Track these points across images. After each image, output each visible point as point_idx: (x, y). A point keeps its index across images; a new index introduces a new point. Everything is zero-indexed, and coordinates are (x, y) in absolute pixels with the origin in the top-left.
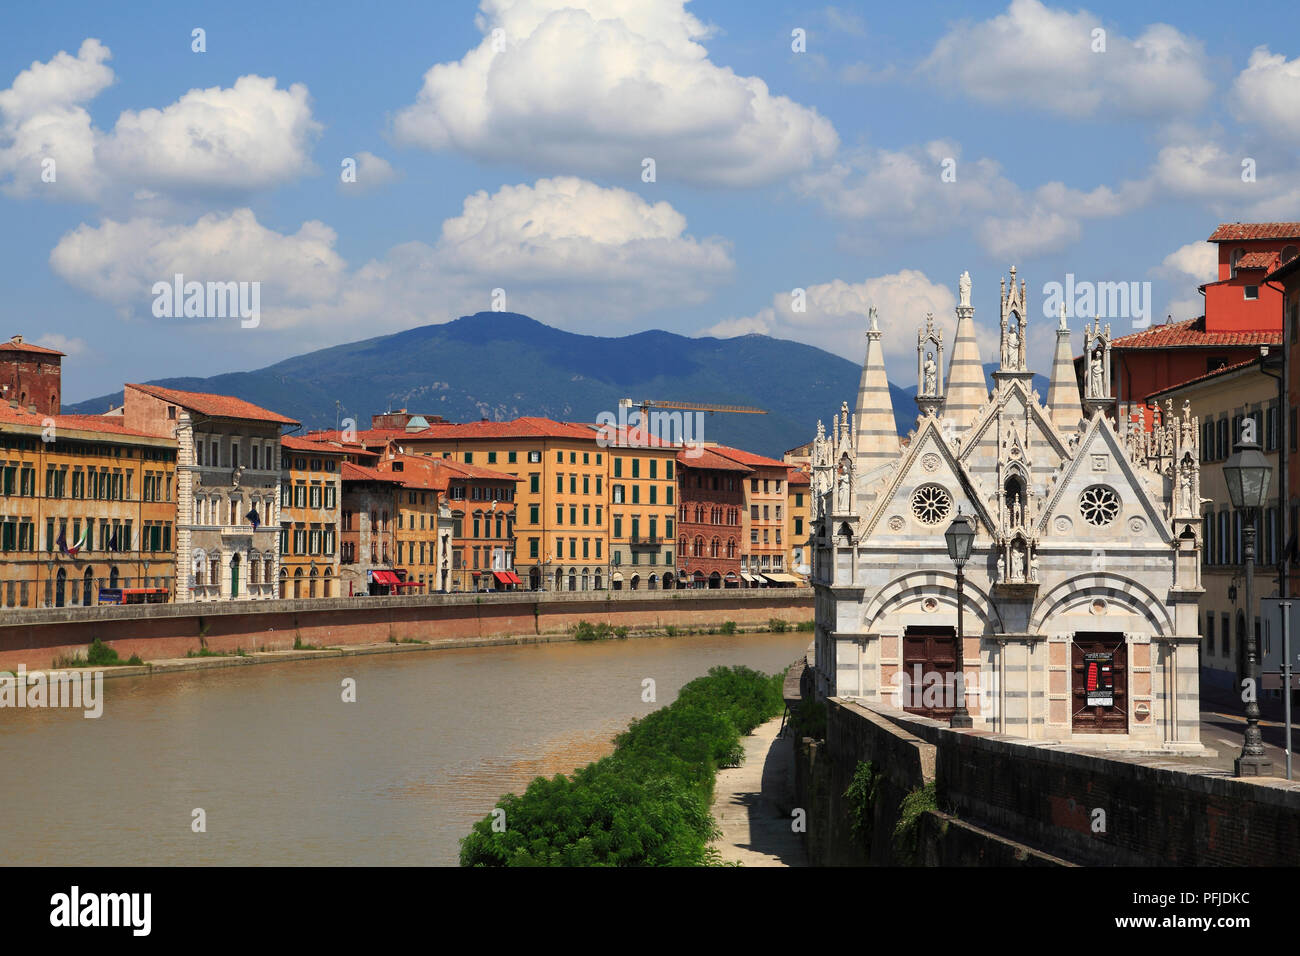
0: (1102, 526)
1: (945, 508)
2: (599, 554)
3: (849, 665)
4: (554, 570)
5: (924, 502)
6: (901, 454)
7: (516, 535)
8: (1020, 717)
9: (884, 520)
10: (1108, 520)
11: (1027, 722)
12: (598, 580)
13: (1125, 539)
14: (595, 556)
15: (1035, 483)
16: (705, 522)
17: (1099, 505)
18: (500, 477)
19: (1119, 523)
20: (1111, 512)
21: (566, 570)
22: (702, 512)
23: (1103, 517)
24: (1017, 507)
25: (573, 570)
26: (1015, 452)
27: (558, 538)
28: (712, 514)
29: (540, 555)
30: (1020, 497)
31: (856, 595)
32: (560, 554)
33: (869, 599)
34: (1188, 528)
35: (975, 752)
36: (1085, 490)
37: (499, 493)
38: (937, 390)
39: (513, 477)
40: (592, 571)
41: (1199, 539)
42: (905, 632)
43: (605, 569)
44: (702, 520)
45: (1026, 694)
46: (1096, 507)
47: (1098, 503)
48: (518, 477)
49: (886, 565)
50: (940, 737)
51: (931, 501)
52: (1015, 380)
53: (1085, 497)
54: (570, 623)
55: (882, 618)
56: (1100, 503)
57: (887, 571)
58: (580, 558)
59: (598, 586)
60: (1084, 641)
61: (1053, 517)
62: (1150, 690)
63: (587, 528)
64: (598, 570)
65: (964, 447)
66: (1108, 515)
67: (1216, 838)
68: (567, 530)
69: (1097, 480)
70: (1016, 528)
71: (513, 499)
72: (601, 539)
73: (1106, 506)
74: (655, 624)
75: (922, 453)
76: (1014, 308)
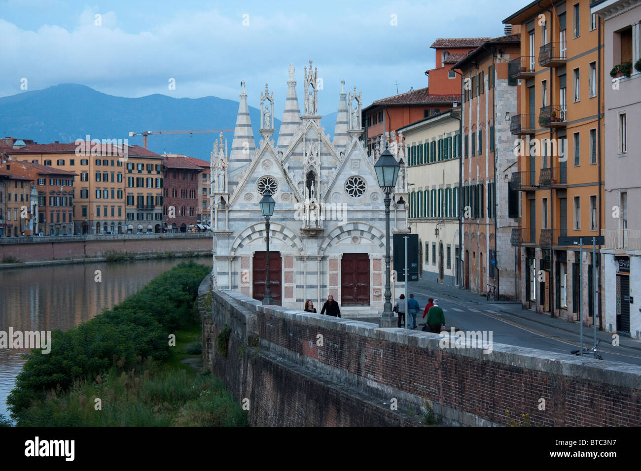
0: (357, 198)
1: (275, 189)
2: (120, 215)
3: (224, 273)
4: (95, 223)
5: (264, 185)
6: (250, 161)
7: (74, 204)
8: (315, 298)
9: (242, 196)
10: (360, 195)
11: (318, 301)
12: (120, 228)
13: (369, 205)
14: (118, 215)
15: (322, 175)
16: (178, 197)
17: (356, 187)
18: (66, 173)
19: (366, 196)
20: (362, 190)
21: (102, 224)
22: (176, 192)
23: (358, 193)
24: (312, 188)
25: (106, 223)
26: (312, 158)
27: (97, 206)
28: (182, 193)
29: (88, 215)
30: (314, 183)
31: (228, 235)
32: (98, 215)
33: (235, 237)
34: (401, 198)
35: (271, 318)
36: (348, 179)
37: (65, 182)
38: (270, 125)
39: (72, 173)
40: (116, 223)
41: (407, 204)
42: (254, 255)
43: (123, 222)
44: (176, 196)
45: (317, 286)
46: (354, 188)
47: (355, 185)
48: (76, 173)
49: (243, 219)
50: (257, 310)
51: (268, 185)
52: (312, 120)
53: (349, 183)
54: (104, 252)
55: (242, 248)
56: (356, 186)
57: (245, 222)
58: (109, 218)
59: (120, 231)
60: (348, 259)
61: (332, 193)
62: (381, 283)
63: (113, 200)
64: (120, 223)
65: (284, 156)
66: (360, 192)
67: (370, 360)
68: (102, 202)
69: (354, 173)
70: (312, 199)
71: (72, 185)
72: (121, 206)
73: (359, 187)
74: (150, 251)
75: (262, 160)
76: (311, 82)
